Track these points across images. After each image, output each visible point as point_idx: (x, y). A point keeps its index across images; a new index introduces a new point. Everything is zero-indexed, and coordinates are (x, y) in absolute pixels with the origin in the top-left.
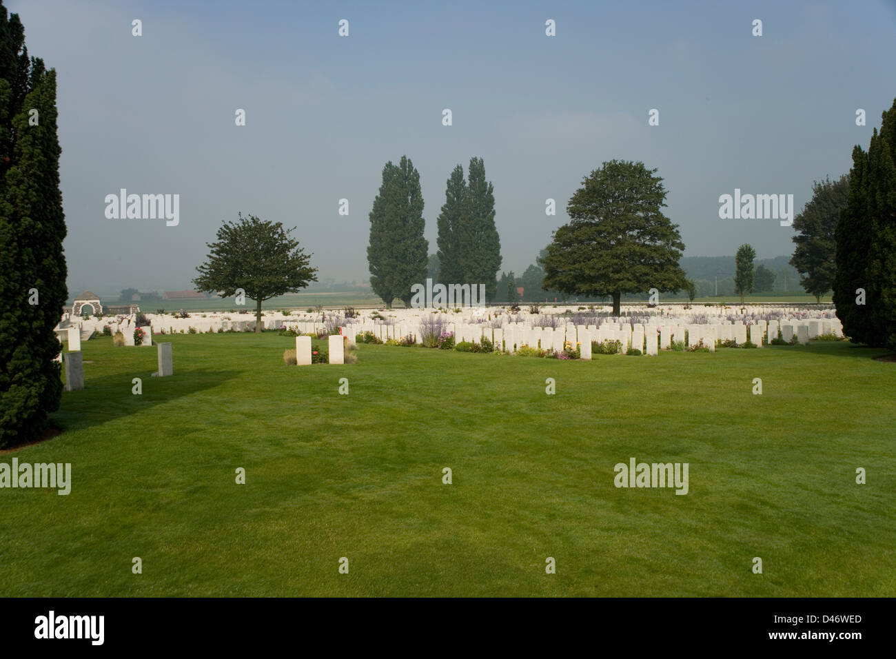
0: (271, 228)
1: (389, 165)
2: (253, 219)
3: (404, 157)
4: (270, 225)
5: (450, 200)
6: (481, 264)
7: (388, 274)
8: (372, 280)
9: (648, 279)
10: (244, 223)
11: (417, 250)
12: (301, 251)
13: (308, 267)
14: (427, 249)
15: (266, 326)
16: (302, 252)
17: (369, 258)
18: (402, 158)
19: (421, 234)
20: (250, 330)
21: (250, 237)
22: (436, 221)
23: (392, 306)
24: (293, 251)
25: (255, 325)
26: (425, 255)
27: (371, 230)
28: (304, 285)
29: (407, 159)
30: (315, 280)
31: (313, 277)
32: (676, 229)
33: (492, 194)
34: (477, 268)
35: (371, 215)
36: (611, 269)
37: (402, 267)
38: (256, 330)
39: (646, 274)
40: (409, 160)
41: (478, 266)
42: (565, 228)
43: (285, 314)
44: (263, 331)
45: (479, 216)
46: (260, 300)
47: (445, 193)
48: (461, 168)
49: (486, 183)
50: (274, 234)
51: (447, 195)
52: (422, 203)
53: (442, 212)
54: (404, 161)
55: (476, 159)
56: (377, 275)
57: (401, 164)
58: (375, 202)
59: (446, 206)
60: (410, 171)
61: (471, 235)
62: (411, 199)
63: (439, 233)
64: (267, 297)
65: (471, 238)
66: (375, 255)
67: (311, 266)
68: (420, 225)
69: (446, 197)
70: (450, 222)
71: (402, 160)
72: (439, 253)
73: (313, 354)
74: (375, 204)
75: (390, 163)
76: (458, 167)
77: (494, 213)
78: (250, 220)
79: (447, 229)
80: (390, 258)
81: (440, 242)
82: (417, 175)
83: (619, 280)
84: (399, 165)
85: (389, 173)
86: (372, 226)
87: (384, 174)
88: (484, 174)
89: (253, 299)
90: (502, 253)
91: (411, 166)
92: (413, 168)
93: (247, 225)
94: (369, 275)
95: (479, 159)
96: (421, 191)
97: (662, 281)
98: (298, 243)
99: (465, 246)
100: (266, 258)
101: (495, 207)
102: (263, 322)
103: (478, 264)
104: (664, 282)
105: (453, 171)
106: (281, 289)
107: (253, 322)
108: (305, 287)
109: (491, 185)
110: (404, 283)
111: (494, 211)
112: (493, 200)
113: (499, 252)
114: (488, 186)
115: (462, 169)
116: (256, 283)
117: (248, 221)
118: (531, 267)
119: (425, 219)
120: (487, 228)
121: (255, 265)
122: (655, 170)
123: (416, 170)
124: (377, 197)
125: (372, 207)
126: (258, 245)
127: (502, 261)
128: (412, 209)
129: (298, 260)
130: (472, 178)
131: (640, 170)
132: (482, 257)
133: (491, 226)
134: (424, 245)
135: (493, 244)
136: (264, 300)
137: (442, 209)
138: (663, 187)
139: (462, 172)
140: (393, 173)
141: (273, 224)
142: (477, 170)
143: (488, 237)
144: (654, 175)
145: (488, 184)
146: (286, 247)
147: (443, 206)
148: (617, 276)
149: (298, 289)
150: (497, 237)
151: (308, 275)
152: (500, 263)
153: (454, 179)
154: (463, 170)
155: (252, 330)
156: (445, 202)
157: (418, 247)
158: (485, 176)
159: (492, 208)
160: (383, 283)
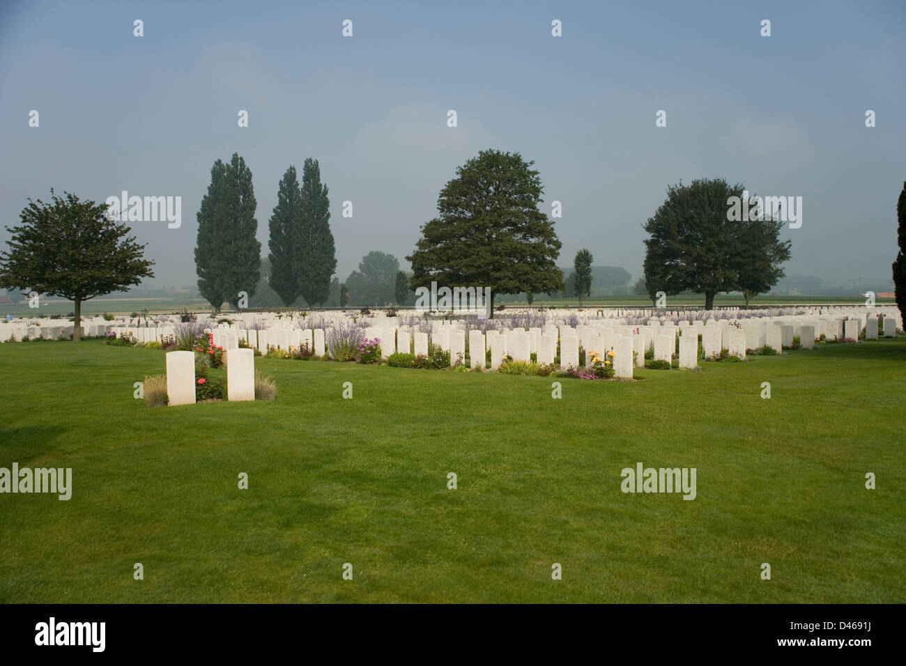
0: (94, 209)
1: (218, 163)
2: (70, 197)
3: (236, 155)
4: (93, 206)
5: (282, 202)
6: (316, 267)
7: (218, 276)
8: (200, 283)
9: (528, 278)
10: (57, 203)
11: (249, 252)
12: (132, 240)
13: (142, 259)
14: (260, 251)
15: (86, 333)
16: (134, 241)
17: (196, 260)
18: (234, 155)
19: (253, 236)
20: (65, 339)
21: (65, 220)
22: (268, 223)
23: (222, 311)
24: (121, 240)
25: (72, 332)
26: (258, 256)
27: (199, 230)
28: (137, 282)
29: (239, 156)
30: (151, 275)
31: (148, 272)
32: (552, 226)
33: (327, 196)
34: (311, 271)
35: (198, 214)
36: (491, 267)
37: (233, 269)
38: (73, 338)
39: (526, 273)
40: (241, 159)
41: (313, 269)
42: (435, 223)
43: (108, 318)
44: (83, 339)
45: (313, 218)
46: (78, 300)
47: (277, 193)
48: (294, 169)
49: (321, 185)
50: (98, 217)
51: (279, 196)
52: (254, 203)
53: (273, 214)
54: (236, 159)
55: (311, 160)
56: (204, 278)
57: (232, 161)
58: (203, 201)
59: (278, 207)
60: (242, 169)
61: (305, 237)
62: (243, 199)
63: (271, 236)
64: (88, 296)
65: (305, 240)
66: (202, 257)
67: (146, 257)
68: (253, 226)
69: (278, 198)
70: (282, 224)
71: (234, 158)
72: (270, 256)
73: (197, 385)
74: (203, 203)
75: (220, 161)
76: (291, 167)
77: (329, 216)
78: (65, 198)
79: (279, 232)
80: (219, 260)
81: (271, 244)
82: (249, 174)
83: (500, 279)
84: (230, 163)
85: (218, 171)
86: (200, 227)
87: (214, 172)
88: (319, 174)
89: (70, 299)
90: (336, 256)
91: (242, 164)
92: (245, 166)
93: (61, 206)
94: (197, 278)
95: (314, 160)
96: (254, 190)
97: (543, 280)
98: (129, 229)
99: (298, 249)
100: (87, 247)
101: (330, 210)
102: (83, 328)
103: (313, 267)
104: (544, 282)
105: (286, 172)
106: (105, 287)
107: (69, 328)
108: (137, 285)
109: (325, 187)
110: (236, 286)
111: (329, 213)
112: (328, 203)
113: (333, 255)
114: (323, 188)
115: (295, 171)
116: (73, 277)
117: (63, 202)
118: (354, 273)
119: (258, 220)
120: (322, 231)
121: (73, 255)
122: (531, 163)
123: (248, 169)
124: (205, 197)
125: (200, 206)
126: (76, 231)
127: (337, 264)
128: (244, 209)
129: (131, 250)
130: (306, 179)
131: (516, 161)
132: (315, 260)
133: (325, 229)
134: (256, 247)
135: (327, 245)
136: (84, 300)
137: (274, 211)
138: (540, 181)
139: (295, 174)
140: (224, 171)
141: (96, 205)
142: (312, 171)
143: (323, 239)
144: (530, 168)
145: (323, 185)
146: (113, 235)
147: (274, 207)
148: (498, 275)
149: (128, 287)
150: (331, 239)
151: (142, 269)
152: (334, 267)
153: (287, 181)
154: (297, 172)
155: (70, 338)
156: (277, 204)
157: (250, 249)
158: (320, 177)
159: (327, 210)
160: (212, 287)
